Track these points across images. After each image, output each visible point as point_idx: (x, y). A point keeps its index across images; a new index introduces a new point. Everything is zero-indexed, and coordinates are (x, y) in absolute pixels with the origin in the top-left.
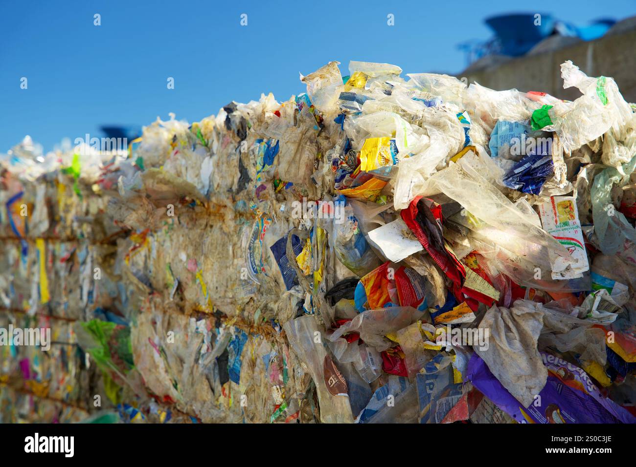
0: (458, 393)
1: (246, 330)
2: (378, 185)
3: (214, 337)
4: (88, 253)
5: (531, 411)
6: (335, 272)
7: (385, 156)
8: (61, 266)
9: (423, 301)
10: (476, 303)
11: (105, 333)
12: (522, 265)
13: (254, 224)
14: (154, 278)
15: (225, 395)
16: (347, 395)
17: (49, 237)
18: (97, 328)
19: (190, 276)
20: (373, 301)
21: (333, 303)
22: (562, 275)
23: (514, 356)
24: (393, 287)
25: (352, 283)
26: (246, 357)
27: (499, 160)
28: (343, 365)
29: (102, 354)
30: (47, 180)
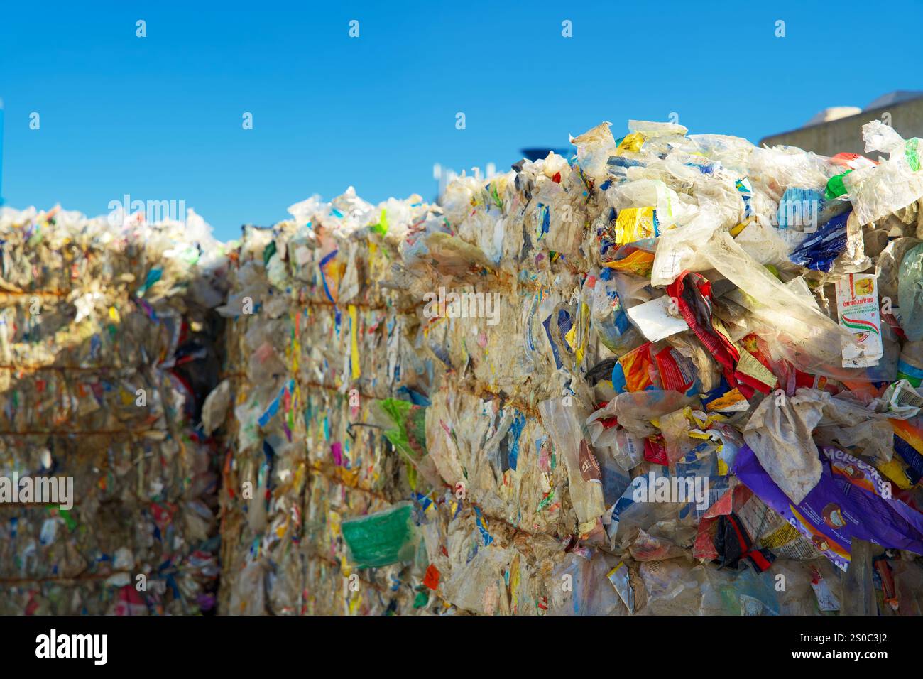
0: (724, 486)
1: (524, 413)
2: (645, 259)
3: (498, 419)
4: (395, 323)
5: (804, 509)
6: (597, 350)
7: (646, 228)
8: (371, 337)
9: (692, 386)
10: (752, 391)
11: (402, 414)
12: (807, 349)
13: (535, 297)
14: (452, 353)
15: (506, 483)
16: (599, 481)
17: (360, 304)
18: (393, 407)
19: (481, 351)
20: (633, 383)
21: (594, 382)
22: (855, 363)
23: (788, 449)
24: (655, 369)
25: (611, 363)
26: (524, 443)
27: (788, 232)
28: (601, 450)
29: (399, 437)
30: (358, 237)
